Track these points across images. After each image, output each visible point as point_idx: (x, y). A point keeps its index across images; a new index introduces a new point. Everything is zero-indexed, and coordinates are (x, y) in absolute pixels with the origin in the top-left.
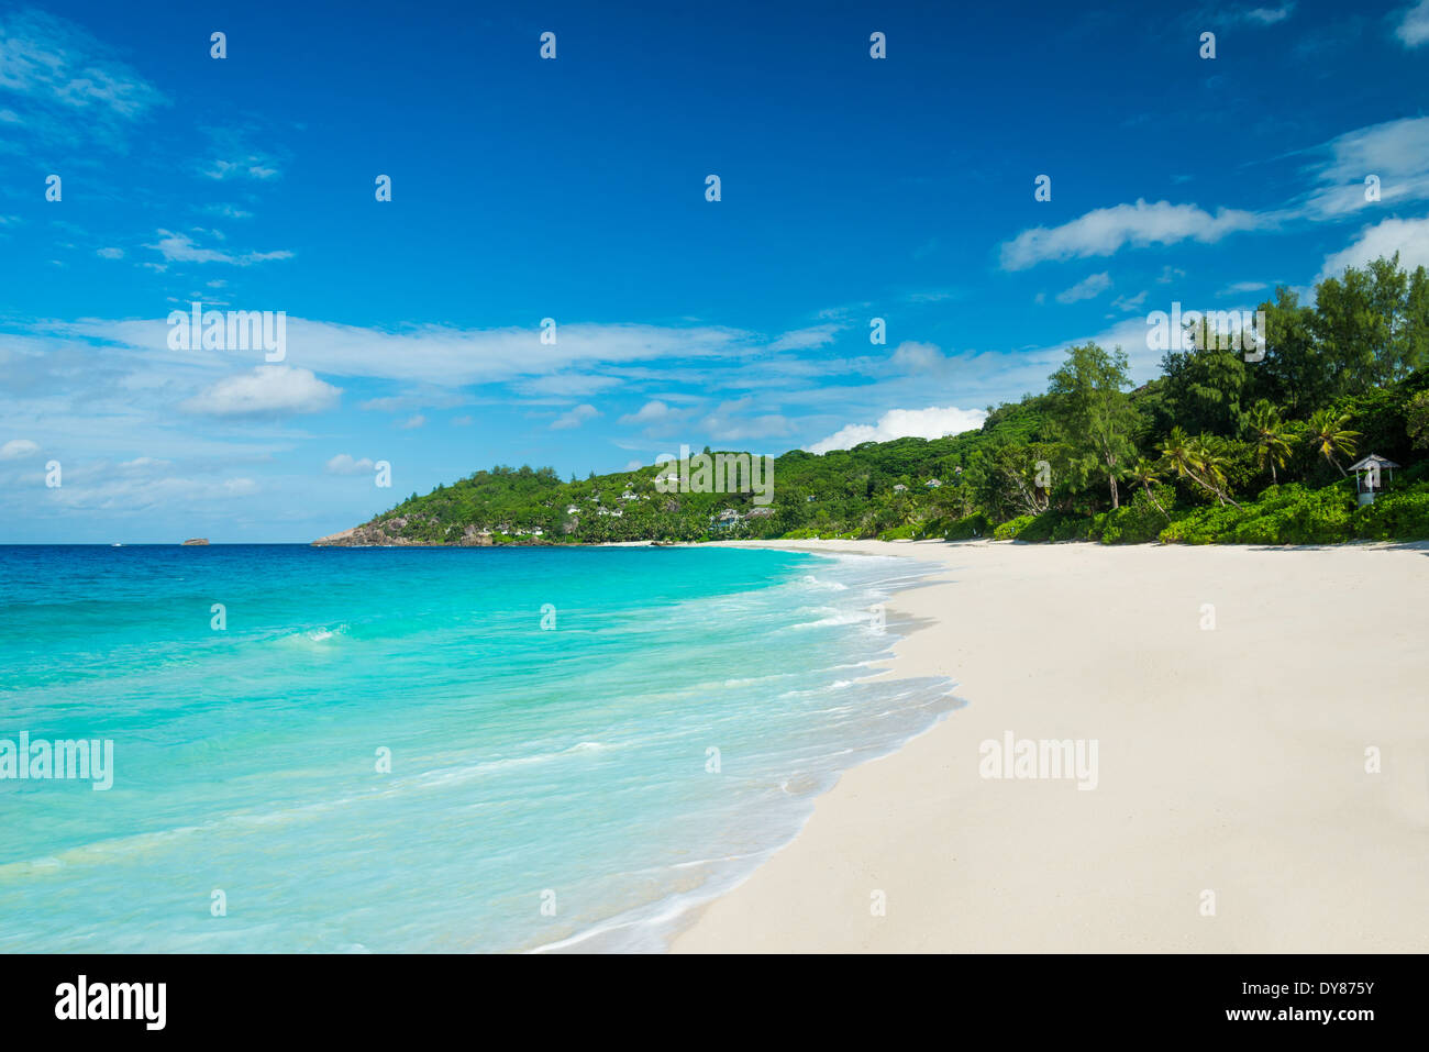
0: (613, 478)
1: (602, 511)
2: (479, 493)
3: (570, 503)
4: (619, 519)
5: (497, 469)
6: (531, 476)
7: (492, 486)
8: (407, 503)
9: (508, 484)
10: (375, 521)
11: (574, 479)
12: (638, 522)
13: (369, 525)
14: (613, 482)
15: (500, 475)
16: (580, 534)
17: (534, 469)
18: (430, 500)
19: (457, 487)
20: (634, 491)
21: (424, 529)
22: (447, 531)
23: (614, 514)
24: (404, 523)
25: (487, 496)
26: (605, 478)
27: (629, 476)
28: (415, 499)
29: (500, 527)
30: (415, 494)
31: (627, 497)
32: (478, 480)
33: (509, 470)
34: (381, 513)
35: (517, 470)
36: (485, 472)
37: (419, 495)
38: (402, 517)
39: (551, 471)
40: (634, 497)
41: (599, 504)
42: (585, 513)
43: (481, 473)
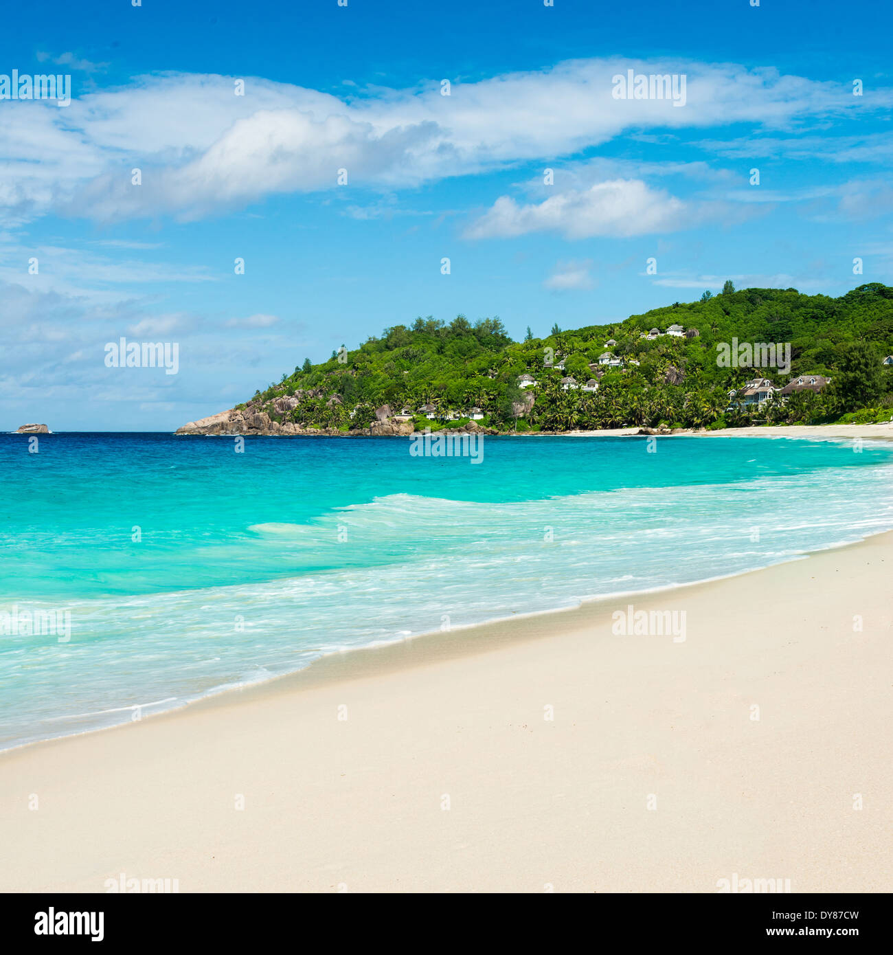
0: (586, 334)
1: (570, 384)
2: (396, 359)
3: (523, 371)
4: (593, 395)
5: (420, 322)
6: (468, 332)
7: (413, 349)
8: (298, 375)
9: (435, 346)
10: (256, 400)
11: (530, 337)
12: (621, 400)
13: (248, 405)
14: (585, 340)
15: (424, 331)
16: (537, 418)
17: (473, 323)
18: (329, 369)
19: (365, 350)
20: (617, 353)
21: (321, 411)
22: (353, 414)
23: (585, 388)
24: (294, 402)
25: (406, 363)
26: (574, 334)
27: (610, 331)
28: (308, 368)
29: (424, 408)
30: (307, 361)
31: (606, 362)
32: (394, 341)
33: (437, 323)
34: (264, 389)
35: (447, 324)
36: (403, 327)
37: (313, 363)
38: (291, 394)
39: (496, 325)
40: (616, 362)
41: (564, 373)
42: (544, 386)
43: (398, 330)
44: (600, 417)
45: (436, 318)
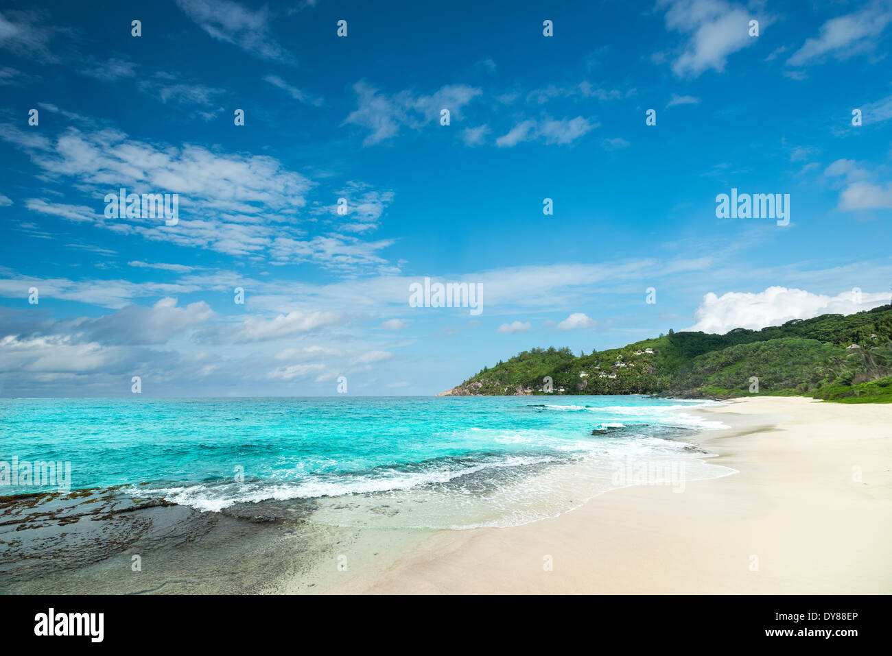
0: (608, 353)
1: (603, 375)
2: (524, 365)
3: (581, 370)
4: (614, 380)
5: (534, 350)
6: (555, 353)
7: (532, 361)
8: (481, 373)
9: (541, 359)
10: (463, 384)
11: (583, 354)
12: (627, 382)
13: (460, 387)
14: (608, 355)
15: (536, 353)
16: (589, 390)
17: (557, 349)
18: (495, 370)
19: (510, 362)
20: (623, 361)
21: (492, 388)
22: (506, 390)
23: (610, 377)
24: (480, 385)
25: (529, 367)
26: (603, 353)
27: (619, 351)
28: (486, 370)
29: (537, 386)
30: (486, 367)
31: (618, 365)
32: (523, 357)
33: (542, 350)
34: (467, 379)
35: (546, 350)
36: (526, 352)
37: (488, 368)
38: (479, 382)
39: (567, 350)
40: (623, 365)
41: (600, 370)
42: (591, 376)
43: (525, 353)
44: (619, 389)
45: (541, 348)
